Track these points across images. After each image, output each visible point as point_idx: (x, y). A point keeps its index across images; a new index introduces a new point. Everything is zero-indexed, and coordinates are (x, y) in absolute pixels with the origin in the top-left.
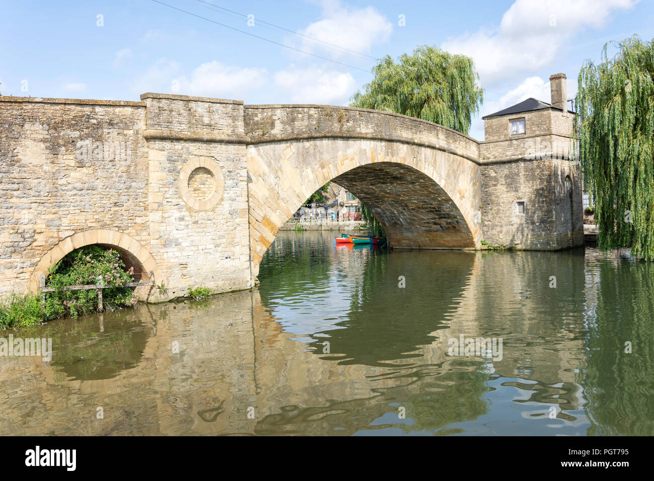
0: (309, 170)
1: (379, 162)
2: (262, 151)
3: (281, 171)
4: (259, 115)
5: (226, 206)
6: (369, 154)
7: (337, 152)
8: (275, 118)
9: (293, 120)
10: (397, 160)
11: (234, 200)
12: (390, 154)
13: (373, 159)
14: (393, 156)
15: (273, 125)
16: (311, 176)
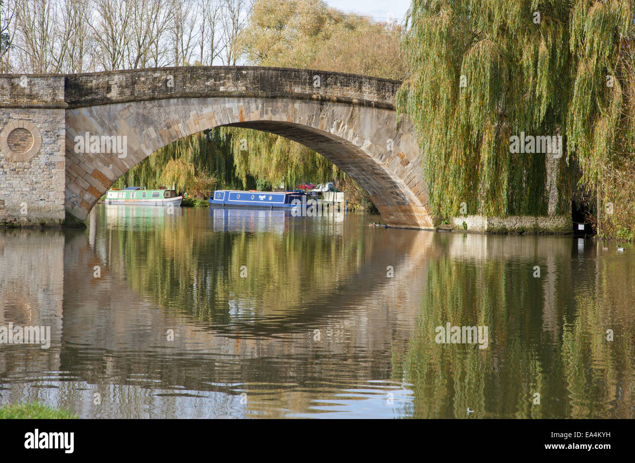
0: (151, 129)
1: (251, 120)
2: (95, 113)
3: (116, 130)
4: (94, 82)
5: (43, 159)
6: (236, 113)
7: (190, 112)
8: (110, 83)
9: (134, 83)
10: (282, 118)
11: (51, 154)
12: (270, 112)
13: (242, 118)
14: (274, 115)
15: (109, 89)
16: (154, 135)
